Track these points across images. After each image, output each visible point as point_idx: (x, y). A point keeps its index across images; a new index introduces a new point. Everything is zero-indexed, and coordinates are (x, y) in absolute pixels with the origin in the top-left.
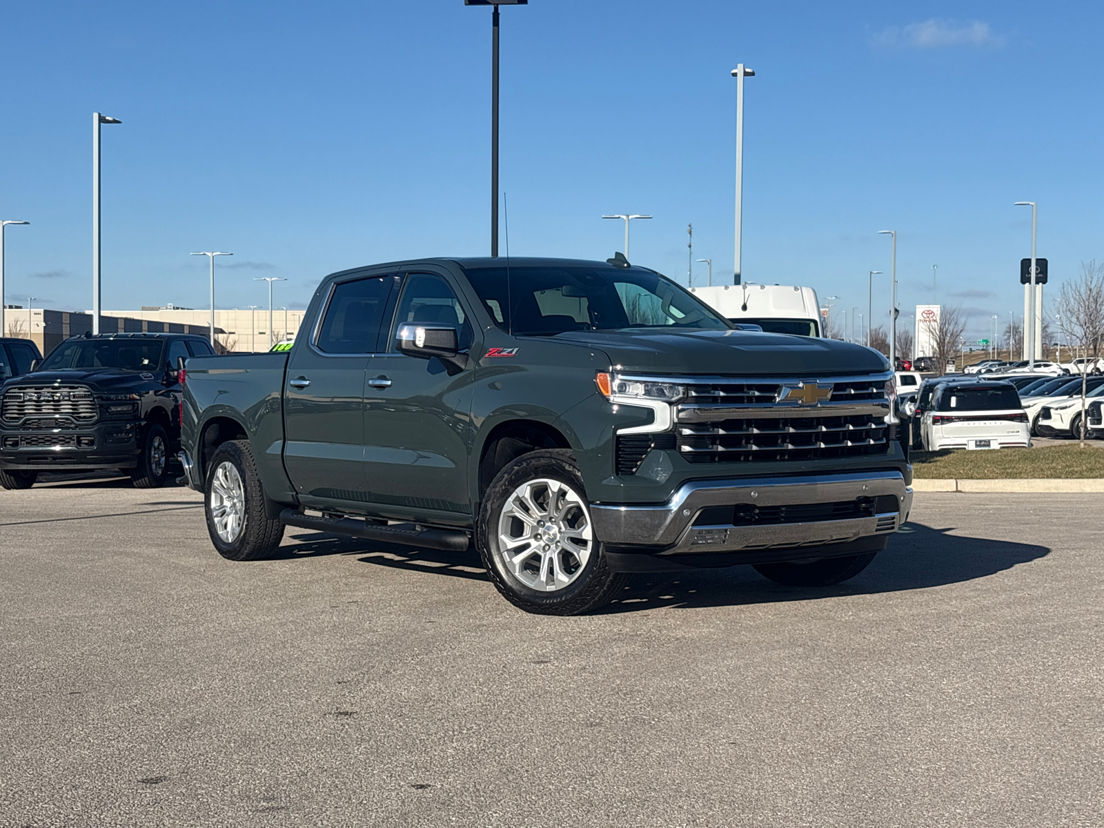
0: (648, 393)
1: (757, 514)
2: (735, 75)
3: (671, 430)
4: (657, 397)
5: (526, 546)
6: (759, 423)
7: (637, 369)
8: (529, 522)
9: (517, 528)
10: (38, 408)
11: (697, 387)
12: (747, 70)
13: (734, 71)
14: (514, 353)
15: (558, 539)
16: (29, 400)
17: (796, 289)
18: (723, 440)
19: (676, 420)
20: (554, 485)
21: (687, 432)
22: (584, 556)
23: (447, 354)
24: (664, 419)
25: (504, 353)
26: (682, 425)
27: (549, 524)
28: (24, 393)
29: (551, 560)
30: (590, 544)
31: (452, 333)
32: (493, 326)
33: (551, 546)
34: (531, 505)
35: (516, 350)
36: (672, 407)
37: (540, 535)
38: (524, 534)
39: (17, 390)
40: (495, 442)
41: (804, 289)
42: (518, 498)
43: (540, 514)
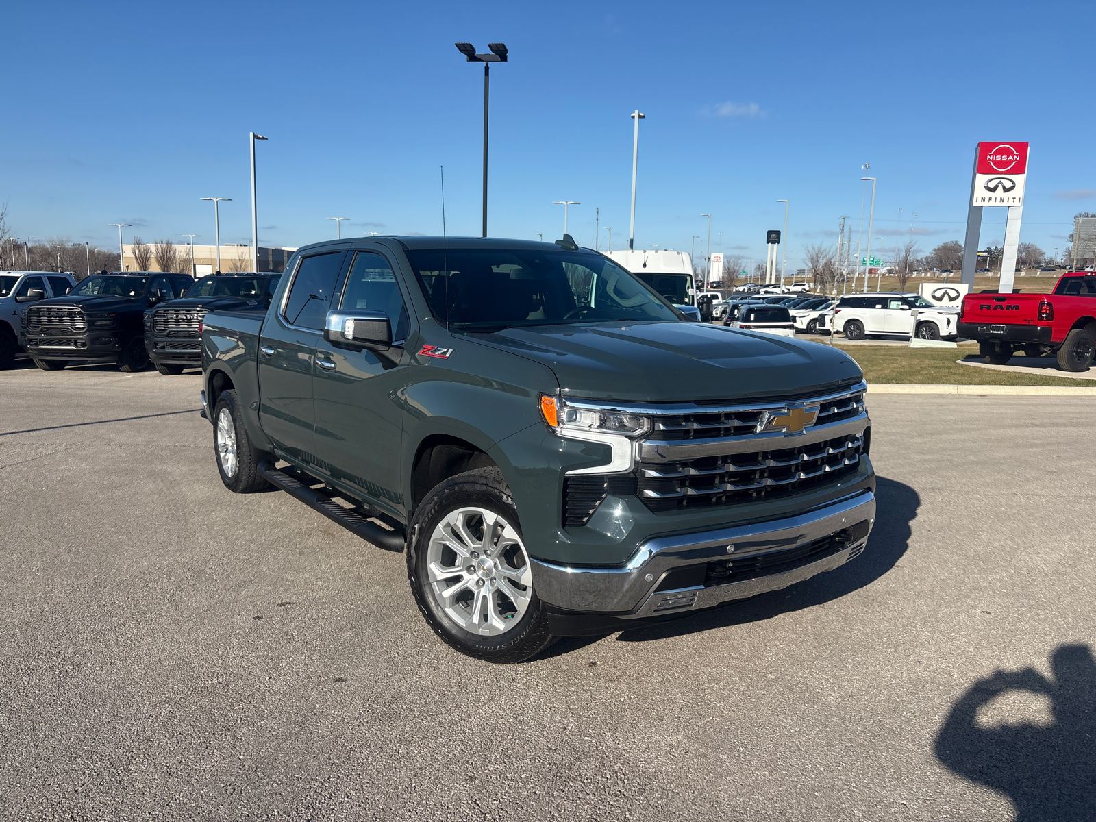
0: (603, 424)
1: (730, 568)
2: (633, 117)
3: (632, 472)
4: (615, 429)
5: (457, 579)
6: (737, 459)
7: (591, 394)
8: (462, 552)
9: (449, 558)
10: (178, 324)
11: (666, 419)
12: (641, 114)
13: (633, 115)
14: (448, 355)
15: (493, 575)
16: (172, 319)
17: (678, 253)
18: (695, 482)
19: (638, 458)
20: (490, 517)
21: (652, 473)
22: (522, 602)
23: (381, 348)
24: (623, 457)
25: (437, 353)
26: (645, 465)
27: (483, 557)
28: (167, 314)
29: (485, 597)
30: (529, 591)
31: (385, 323)
32: (430, 317)
33: (486, 583)
34: (464, 534)
35: (450, 351)
36: (634, 443)
37: (474, 567)
38: (457, 563)
39: (163, 312)
40: (429, 450)
41: (683, 253)
42: (448, 525)
43: (473, 546)
